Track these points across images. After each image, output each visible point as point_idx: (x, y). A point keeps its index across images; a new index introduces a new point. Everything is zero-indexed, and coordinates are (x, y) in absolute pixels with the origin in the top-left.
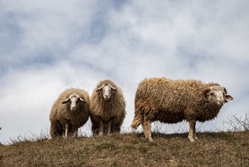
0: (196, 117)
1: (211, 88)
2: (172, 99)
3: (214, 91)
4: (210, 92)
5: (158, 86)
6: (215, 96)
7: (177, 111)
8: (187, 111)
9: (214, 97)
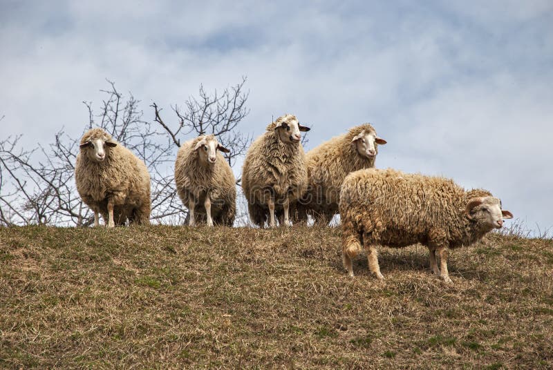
0: (449, 241)
1: (483, 199)
2: (411, 210)
3: (487, 205)
4: (481, 205)
5: (385, 186)
6: (489, 212)
7: (418, 230)
8: (435, 233)
9: (487, 214)
